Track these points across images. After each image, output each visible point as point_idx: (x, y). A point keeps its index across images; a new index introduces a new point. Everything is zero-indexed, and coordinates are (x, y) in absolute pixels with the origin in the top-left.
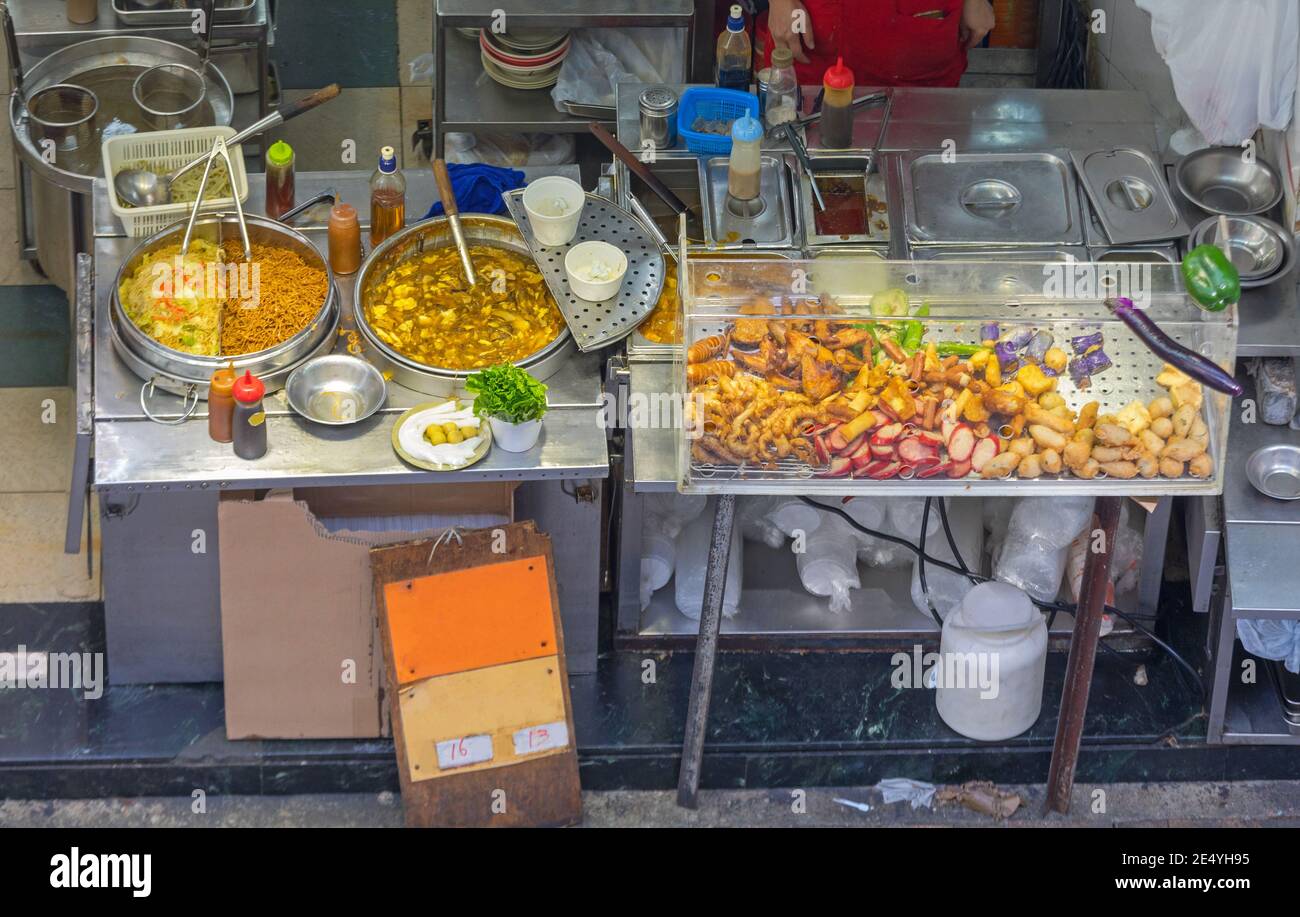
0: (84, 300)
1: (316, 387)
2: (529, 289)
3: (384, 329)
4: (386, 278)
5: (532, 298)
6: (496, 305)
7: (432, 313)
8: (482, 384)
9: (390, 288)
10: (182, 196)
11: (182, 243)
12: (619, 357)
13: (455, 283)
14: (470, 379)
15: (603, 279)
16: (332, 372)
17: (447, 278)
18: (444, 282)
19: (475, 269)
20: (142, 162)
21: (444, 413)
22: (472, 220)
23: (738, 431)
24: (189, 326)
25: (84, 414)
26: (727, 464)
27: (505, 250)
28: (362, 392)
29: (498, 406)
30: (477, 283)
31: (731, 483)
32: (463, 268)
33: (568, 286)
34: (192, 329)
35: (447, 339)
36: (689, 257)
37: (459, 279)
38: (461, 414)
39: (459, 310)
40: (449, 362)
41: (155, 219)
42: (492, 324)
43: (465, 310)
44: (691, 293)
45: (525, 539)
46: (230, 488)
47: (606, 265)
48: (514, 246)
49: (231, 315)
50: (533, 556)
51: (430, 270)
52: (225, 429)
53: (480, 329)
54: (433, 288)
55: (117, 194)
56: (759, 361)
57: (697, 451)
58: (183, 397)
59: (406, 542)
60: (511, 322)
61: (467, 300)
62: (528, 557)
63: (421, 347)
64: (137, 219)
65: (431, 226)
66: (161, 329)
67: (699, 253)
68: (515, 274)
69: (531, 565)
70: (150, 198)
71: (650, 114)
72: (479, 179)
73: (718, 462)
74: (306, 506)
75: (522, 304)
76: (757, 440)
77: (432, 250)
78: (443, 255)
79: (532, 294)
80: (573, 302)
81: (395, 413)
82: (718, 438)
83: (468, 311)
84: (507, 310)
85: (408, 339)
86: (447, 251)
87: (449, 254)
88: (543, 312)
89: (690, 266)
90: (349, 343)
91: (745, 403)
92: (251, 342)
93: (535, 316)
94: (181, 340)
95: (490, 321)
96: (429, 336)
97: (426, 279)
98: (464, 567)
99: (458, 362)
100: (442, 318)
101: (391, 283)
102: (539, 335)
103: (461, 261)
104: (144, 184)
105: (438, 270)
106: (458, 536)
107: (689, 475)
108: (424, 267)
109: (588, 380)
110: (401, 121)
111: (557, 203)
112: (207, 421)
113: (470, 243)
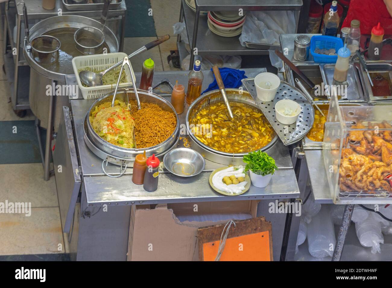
0: (69, 126)
1: (175, 161)
2: (256, 120)
3: (198, 137)
4: (196, 116)
5: (258, 123)
6: (243, 126)
7: (218, 130)
8: (250, 159)
9: (198, 119)
10: (106, 82)
11: (112, 102)
12: (299, 147)
13: (225, 117)
14: (245, 157)
15: (290, 115)
16: (181, 155)
17: (222, 116)
18: (221, 117)
19: (233, 111)
20: (87, 68)
21: (229, 172)
22: (230, 91)
23: (359, 178)
24: (121, 136)
25: (77, 174)
26: (355, 191)
27: (244, 103)
28: (194, 163)
29: (258, 168)
30: (234, 117)
31: (355, 199)
32: (228, 111)
33: (275, 118)
34: (122, 137)
35: (226, 141)
36: (340, 105)
37: (226, 115)
38: (236, 172)
39: (229, 129)
40: (228, 150)
41: (97, 92)
42: (243, 134)
43: (231, 129)
44: (343, 120)
45: (261, 224)
46: (144, 204)
47: (290, 109)
48: (247, 102)
49: (137, 131)
50: (264, 231)
51: (214, 112)
52: (140, 179)
53: (239, 136)
54: (216, 120)
55: (81, 81)
56: (361, 149)
57: (342, 186)
58: (120, 166)
59: (213, 226)
60: (251, 133)
61: (231, 124)
62: (262, 232)
63: (215, 144)
64: (89, 92)
65: (213, 94)
66: (109, 137)
67: (344, 104)
68: (249, 113)
69: (263, 235)
70: (93, 83)
71: (299, 46)
72: (229, 74)
73: (351, 191)
74: (172, 211)
75: (254, 126)
76: (366, 181)
77: (214, 104)
78: (218, 106)
79: (258, 122)
80: (278, 125)
81: (208, 172)
82: (351, 181)
83: (232, 129)
84: (249, 129)
85: (210, 141)
86: (219, 104)
87: (220, 105)
88: (263, 129)
89: (341, 109)
90: (184, 143)
91: (361, 165)
92: (147, 143)
93: (261, 131)
94: (118, 142)
95: (242, 133)
96: (218, 139)
97: (213, 116)
98: (236, 236)
99: (232, 150)
100: (222, 132)
101: (199, 118)
102: (263, 139)
103: (227, 108)
104: (91, 77)
105: (217, 112)
106: (234, 223)
107: (338, 196)
108: (211, 111)
109: (285, 157)
110: (160, 51)
111: (267, 84)
112: (132, 176)
113: (230, 101)
